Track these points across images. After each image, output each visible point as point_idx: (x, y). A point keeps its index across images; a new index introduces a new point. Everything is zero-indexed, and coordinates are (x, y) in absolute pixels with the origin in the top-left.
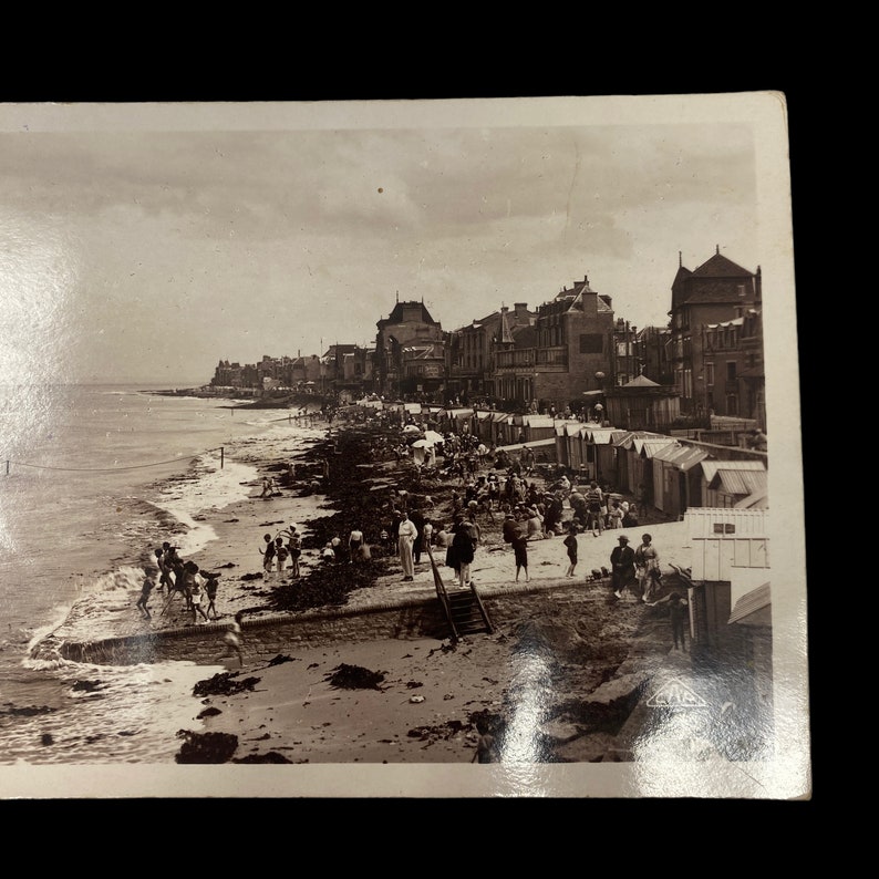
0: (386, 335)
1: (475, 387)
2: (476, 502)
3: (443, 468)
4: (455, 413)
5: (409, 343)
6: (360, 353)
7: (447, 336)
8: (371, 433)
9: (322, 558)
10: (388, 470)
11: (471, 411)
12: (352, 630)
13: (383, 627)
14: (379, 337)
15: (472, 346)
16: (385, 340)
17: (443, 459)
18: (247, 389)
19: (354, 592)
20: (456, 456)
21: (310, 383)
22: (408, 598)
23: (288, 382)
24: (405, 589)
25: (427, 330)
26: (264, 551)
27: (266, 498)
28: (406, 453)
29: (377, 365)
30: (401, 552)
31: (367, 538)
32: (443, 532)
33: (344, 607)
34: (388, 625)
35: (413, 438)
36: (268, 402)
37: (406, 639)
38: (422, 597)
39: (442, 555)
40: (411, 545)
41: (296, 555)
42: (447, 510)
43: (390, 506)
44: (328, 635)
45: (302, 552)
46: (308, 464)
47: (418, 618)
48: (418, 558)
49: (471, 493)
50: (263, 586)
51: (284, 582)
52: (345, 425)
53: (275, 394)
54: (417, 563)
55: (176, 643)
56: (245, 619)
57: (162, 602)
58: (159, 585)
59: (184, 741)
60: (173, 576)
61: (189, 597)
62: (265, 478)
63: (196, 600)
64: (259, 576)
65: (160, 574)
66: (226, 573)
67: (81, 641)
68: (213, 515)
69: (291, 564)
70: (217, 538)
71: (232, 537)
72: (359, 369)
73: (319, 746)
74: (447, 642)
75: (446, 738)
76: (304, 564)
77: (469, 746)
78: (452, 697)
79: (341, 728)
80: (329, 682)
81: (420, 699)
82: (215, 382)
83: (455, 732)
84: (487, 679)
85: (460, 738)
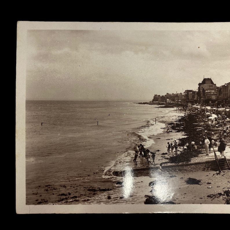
0: (201, 87)
1: (226, 102)
2: (226, 134)
3: (217, 124)
4: (220, 109)
5: (207, 90)
6: (194, 92)
7: (218, 88)
8: (197, 115)
9: (183, 149)
10: (202, 125)
11: (225, 109)
12: (192, 169)
13: (200, 168)
14: (199, 88)
15: (225, 91)
16: (201, 89)
17: (217, 122)
18: (162, 102)
19: (193, 158)
20: (221, 121)
21: (180, 100)
22: (207, 160)
23: (174, 100)
24: (207, 158)
25: (212, 86)
26: (168, 147)
27: (168, 132)
28: (207, 120)
29: (198, 96)
30: (205, 148)
31: (196, 144)
32: (217, 142)
33: (190, 162)
34: (202, 167)
35: (208, 116)
36: (168, 106)
37: (207, 171)
38: (211, 160)
39: (216, 149)
40: (208, 146)
41: (176, 148)
42: (218, 136)
43: (202, 135)
44: (185, 170)
45: (178, 147)
46: (179, 123)
47: (210, 166)
48: (210, 149)
49: (225, 132)
50: (167, 156)
51: (173, 155)
52: (189, 112)
53: (170, 104)
54: (210, 151)
55: (144, 171)
56: (163, 165)
57: (140, 160)
58: (139, 155)
59: (147, 198)
60: (143, 153)
61: (147, 159)
62: (167, 127)
63: (149, 160)
64: (166, 153)
65: (139, 153)
66: (157, 153)
67: (118, 171)
68: (153, 137)
69: (175, 150)
70: (155, 143)
71: (159, 143)
72: (193, 97)
73: (183, 199)
74: (218, 172)
75: (218, 198)
76: (179, 151)
77: (224, 200)
78: (219, 187)
79: (189, 195)
80: (186, 183)
81: (211, 187)
82: (153, 100)
83: (220, 196)
84: (229, 182)
85: (221, 197)
